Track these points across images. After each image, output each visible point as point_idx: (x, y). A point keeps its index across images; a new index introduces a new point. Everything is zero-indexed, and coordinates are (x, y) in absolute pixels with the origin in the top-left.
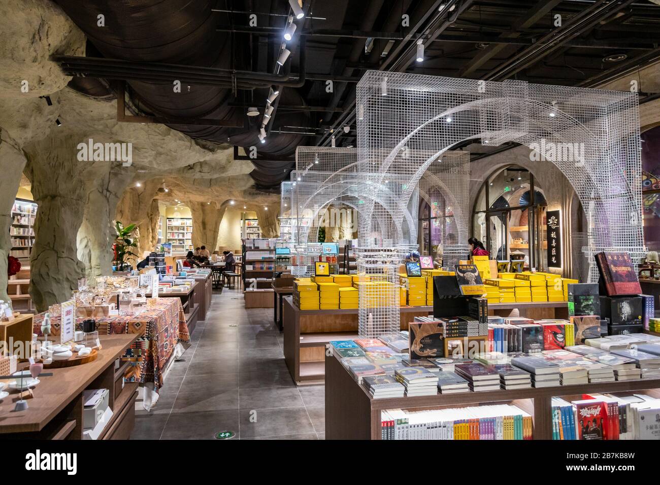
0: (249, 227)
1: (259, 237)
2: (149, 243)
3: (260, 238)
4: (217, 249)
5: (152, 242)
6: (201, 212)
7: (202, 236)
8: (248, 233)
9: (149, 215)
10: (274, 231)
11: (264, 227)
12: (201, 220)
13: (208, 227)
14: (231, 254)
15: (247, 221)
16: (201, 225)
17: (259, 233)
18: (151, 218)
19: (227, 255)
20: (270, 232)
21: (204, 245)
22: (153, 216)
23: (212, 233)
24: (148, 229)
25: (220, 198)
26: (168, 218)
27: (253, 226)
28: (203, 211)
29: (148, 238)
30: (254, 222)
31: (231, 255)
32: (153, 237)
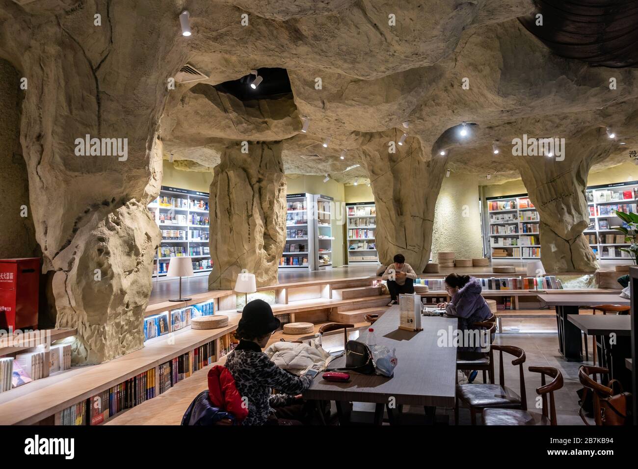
0: (496, 214)
1: (516, 231)
2: (254, 252)
3: (521, 233)
4: (433, 259)
5: (266, 247)
6: (389, 175)
7: (396, 230)
8: (493, 225)
9: (254, 180)
10: (573, 212)
11: (544, 204)
12: (390, 194)
13: (408, 209)
14: (473, 285)
15: (489, 202)
16: (391, 204)
17: (516, 224)
18: (260, 189)
19: (460, 291)
20: (562, 214)
21: (400, 251)
22: (264, 183)
23: (420, 222)
24: (250, 216)
25: (428, 125)
26: (347, 204)
27: (504, 210)
28: (395, 173)
29: (251, 239)
30: (504, 203)
31: (475, 289)
32: (266, 236)
